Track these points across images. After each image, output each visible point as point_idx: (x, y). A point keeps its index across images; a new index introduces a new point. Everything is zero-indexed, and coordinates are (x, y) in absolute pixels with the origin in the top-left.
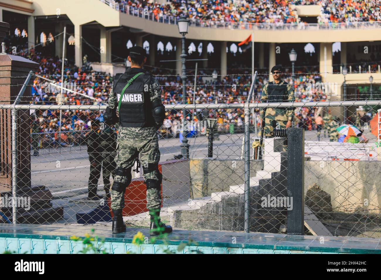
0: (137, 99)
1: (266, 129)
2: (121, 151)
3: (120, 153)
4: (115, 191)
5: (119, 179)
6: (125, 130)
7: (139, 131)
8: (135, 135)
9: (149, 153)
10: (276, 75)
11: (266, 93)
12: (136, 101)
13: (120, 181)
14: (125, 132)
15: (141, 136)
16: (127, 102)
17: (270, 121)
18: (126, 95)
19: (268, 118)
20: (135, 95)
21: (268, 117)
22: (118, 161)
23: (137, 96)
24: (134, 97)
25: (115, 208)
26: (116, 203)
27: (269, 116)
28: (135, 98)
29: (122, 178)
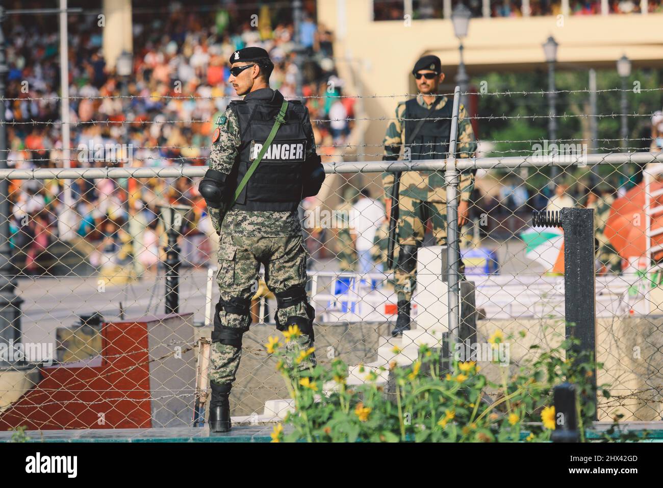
0: (295, 154)
1: (402, 225)
2: (239, 264)
3: (236, 268)
4: (228, 346)
5: (237, 322)
6: (258, 216)
7: (287, 218)
8: (281, 227)
9: (297, 264)
10: (424, 83)
11: (398, 130)
12: (292, 157)
13: (238, 326)
14: (260, 220)
15: (290, 229)
16: (276, 159)
17: (414, 204)
18: (274, 146)
19: (408, 196)
20: (293, 146)
21: (406, 193)
22: (233, 284)
23: (295, 148)
24: (289, 151)
25: (223, 380)
26: (228, 370)
27: (412, 190)
28: (293, 151)
29: (243, 318)
